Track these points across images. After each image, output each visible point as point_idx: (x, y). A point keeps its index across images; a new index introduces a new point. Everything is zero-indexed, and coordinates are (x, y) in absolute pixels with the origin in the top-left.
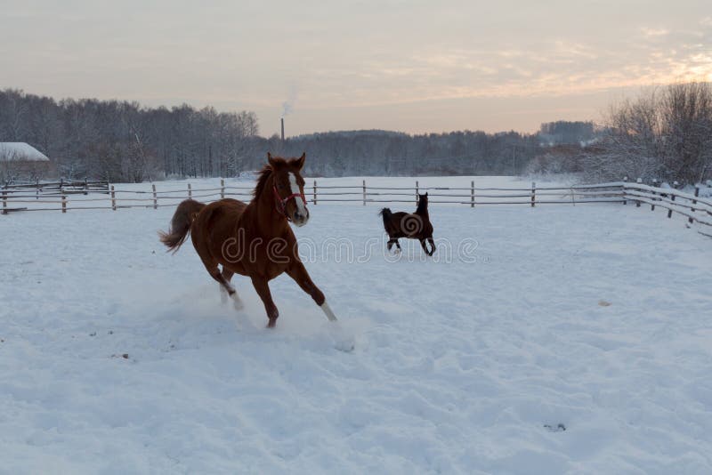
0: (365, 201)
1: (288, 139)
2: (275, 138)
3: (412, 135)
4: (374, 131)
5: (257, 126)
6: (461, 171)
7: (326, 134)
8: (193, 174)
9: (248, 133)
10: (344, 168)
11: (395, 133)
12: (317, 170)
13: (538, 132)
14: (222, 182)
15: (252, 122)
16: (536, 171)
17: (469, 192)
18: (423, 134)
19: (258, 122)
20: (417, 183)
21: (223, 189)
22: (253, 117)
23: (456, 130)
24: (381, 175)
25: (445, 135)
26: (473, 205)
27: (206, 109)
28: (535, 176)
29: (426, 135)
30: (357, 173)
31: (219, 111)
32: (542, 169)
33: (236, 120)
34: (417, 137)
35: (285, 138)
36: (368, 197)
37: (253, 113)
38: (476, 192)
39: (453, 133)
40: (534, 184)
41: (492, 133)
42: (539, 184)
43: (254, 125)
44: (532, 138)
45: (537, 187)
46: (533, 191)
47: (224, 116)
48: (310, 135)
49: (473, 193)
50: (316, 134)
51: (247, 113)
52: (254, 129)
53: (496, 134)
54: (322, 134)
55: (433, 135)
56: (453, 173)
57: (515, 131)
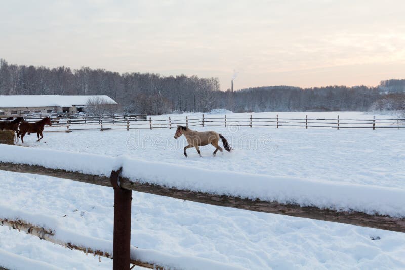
0: (278, 126)
1: (235, 92)
2: (228, 91)
3: (303, 88)
4: (282, 86)
5: (219, 85)
6: (332, 109)
7: (256, 88)
8: (186, 110)
9: (214, 89)
10: (265, 107)
11: (294, 87)
12: (250, 108)
13: (379, 86)
14: (203, 115)
15: (217, 83)
16: (377, 109)
17: (337, 122)
18: (310, 88)
19: (220, 83)
20: (307, 116)
21: (203, 119)
22: (217, 81)
23: (329, 86)
24: (286, 111)
25: (322, 89)
26: (338, 128)
27: (193, 76)
28: (376, 112)
29: (311, 88)
30: (272, 110)
31: (200, 78)
32: (380, 108)
33: (208, 82)
34: (307, 90)
35: (234, 91)
36: (279, 124)
37: (217, 79)
38: (340, 122)
39: (327, 88)
40: (374, 117)
41: (351, 87)
42: (378, 117)
43: (218, 84)
44: (374, 89)
45: (376, 119)
46: (374, 121)
47: (202, 80)
48: (246, 89)
49: (338, 122)
50: (250, 89)
51: (214, 78)
52: (218, 87)
53: (353, 88)
54: (254, 89)
55: (316, 89)
56: (327, 110)
57: (364, 85)
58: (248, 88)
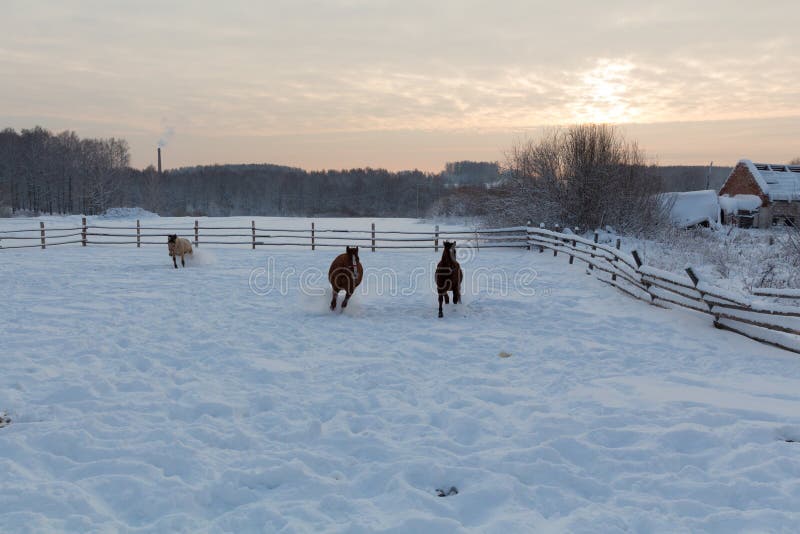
0: (254, 244)
1: (166, 172)
2: (150, 170)
3: (308, 171)
4: (265, 165)
5: (129, 155)
6: (361, 213)
7: (210, 167)
8: (49, 210)
9: (117, 163)
10: (232, 207)
11: (289, 168)
12: (200, 208)
13: (443, 172)
14: (84, 220)
15: (122, 150)
16: (441, 214)
17: (369, 236)
18: (320, 170)
19: (130, 152)
20: (313, 225)
21: (84, 229)
22: (124, 146)
23: (356, 167)
24: (274, 215)
25: (344, 172)
26: (373, 249)
27: (66, 134)
28: (439, 219)
29: (324, 171)
30: (247, 212)
31: (81, 137)
32: (447, 212)
33: (102, 149)
34: (315, 175)
35: (163, 170)
36: (257, 240)
37: (124, 141)
38: (377, 236)
39: (353, 171)
40: (437, 227)
41: (395, 171)
42: (442, 228)
43: (125, 154)
44: (437, 178)
45: (440, 230)
46: (437, 235)
47: (88, 143)
48: (191, 168)
49: (373, 236)
50: (198, 167)
51: (116, 140)
52: (126, 159)
53: (399, 173)
54: (206, 167)
55: (332, 173)
56: (353, 214)
57: (419, 170)
58: (195, 166)
